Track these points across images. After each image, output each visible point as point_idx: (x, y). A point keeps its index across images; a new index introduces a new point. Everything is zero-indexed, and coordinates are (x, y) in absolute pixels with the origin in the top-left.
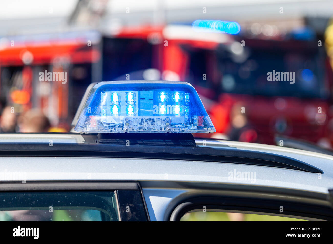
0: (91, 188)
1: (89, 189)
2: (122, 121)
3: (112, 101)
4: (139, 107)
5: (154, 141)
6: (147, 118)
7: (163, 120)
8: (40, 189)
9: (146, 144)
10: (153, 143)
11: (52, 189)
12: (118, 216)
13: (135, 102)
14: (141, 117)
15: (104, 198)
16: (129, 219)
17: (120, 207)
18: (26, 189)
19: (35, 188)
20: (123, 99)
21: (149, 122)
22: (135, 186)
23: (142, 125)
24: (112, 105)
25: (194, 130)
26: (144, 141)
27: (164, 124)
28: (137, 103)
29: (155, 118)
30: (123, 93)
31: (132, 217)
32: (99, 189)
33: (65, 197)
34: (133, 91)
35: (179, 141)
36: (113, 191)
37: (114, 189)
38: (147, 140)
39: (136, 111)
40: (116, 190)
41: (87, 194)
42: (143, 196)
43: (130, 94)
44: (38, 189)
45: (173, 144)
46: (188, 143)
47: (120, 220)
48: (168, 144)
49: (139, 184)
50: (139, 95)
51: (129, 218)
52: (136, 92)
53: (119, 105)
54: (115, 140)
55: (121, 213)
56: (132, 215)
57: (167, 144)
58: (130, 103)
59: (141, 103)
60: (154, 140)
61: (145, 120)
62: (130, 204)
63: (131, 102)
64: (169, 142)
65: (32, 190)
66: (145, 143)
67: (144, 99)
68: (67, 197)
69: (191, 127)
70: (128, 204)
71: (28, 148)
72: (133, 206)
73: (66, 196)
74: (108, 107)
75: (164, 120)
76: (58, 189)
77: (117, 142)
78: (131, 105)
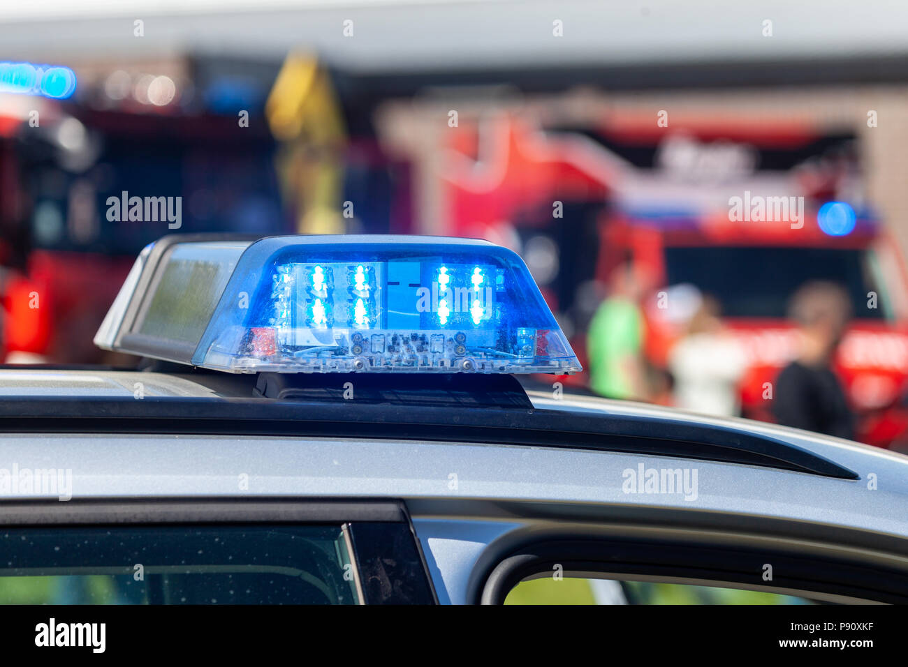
0: (283, 518)
1: (277, 519)
2: (337, 340)
3: (309, 289)
4: (385, 305)
5: (425, 395)
6: (407, 333)
7: (448, 338)
8: (149, 520)
9: (406, 400)
10: (423, 398)
11: (181, 518)
12: (356, 591)
13: (372, 293)
14: (392, 332)
15: (314, 543)
16: (385, 598)
17: (359, 567)
18: (112, 520)
19: (135, 518)
20: (341, 283)
21: (414, 345)
22: (394, 512)
23: (393, 351)
24: (309, 298)
25: (527, 367)
26: (399, 394)
27: (450, 350)
28: (377, 295)
29: (429, 333)
30: (341, 268)
31: (393, 592)
32: (304, 519)
33: (214, 540)
34: (367, 264)
35: (488, 394)
36: (338, 524)
37: (343, 518)
38: (406, 391)
39: (375, 315)
40: (347, 522)
41: (271, 533)
42: (415, 538)
43: (360, 271)
44: (145, 521)
45: (474, 401)
46: (511, 398)
47: (362, 602)
48: (461, 401)
49: (402, 507)
50: (385, 273)
51: (386, 595)
52: (378, 266)
53: (329, 300)
54: (325, 391)
55: (363, 583)
56: (393, 587)
57: (460, 403)
58: (359, 295)
59: (389, 294)
60: (424, 391)
61: (403, 338)
62: (385, 558)
63: (362, 293)
64: (462, 396)
65: (128, 521)
66: (402, 399)
67: (398, 283)
68: (220, 542)
69: (518, 359)
70: (381, 559)
71: (104, 411)
72: (394, 564)
73: (215, 537)
74: (298, 305)
75: (451, 340)
76: (195, 518)
77: (329, 396)
78: (364, 300)
